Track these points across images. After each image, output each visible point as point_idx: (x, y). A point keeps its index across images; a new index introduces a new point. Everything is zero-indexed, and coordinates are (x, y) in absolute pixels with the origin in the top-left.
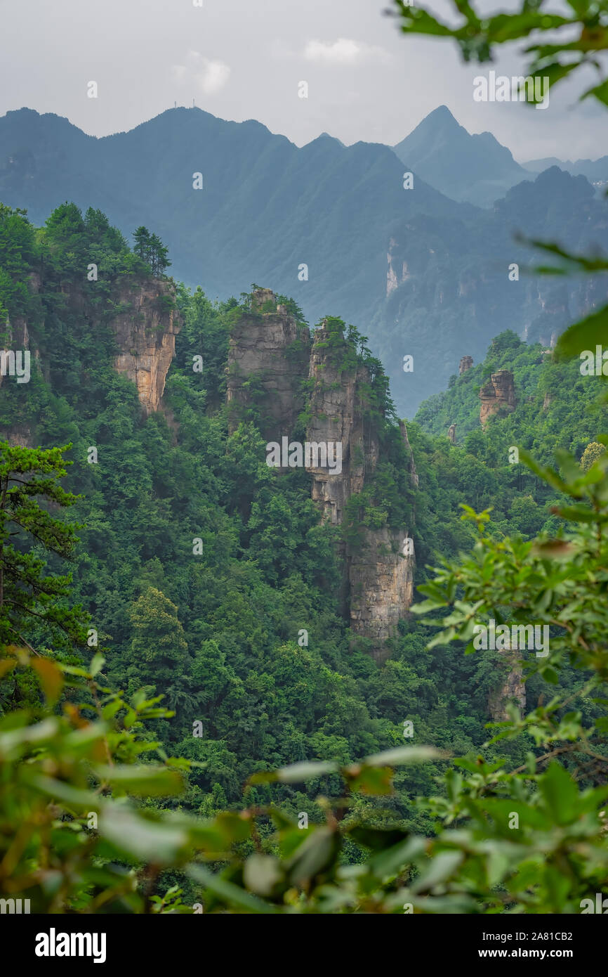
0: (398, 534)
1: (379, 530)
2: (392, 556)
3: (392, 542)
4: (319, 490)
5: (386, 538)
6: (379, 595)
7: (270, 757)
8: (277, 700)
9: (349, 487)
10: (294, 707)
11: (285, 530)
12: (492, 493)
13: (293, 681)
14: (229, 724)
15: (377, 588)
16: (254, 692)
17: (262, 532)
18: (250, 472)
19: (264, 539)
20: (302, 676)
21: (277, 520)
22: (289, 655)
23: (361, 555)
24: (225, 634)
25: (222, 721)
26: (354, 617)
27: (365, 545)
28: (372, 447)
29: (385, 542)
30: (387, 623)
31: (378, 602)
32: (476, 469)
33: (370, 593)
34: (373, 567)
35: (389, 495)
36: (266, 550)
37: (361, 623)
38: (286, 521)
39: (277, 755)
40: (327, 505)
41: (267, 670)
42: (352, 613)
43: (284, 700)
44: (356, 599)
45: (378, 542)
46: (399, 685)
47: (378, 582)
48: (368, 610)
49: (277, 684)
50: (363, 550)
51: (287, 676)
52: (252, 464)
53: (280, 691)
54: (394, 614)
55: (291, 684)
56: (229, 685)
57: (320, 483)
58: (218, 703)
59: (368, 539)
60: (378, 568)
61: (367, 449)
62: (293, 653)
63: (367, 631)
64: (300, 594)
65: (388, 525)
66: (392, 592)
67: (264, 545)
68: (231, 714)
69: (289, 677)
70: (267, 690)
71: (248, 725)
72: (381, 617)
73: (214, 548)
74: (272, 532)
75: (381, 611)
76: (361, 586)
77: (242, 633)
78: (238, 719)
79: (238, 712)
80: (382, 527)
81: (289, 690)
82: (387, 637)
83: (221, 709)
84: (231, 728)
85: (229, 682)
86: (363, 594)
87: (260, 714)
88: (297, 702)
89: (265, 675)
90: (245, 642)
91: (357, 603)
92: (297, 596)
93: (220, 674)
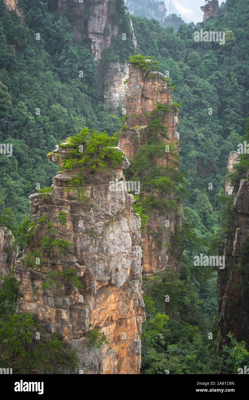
0: (124, 64)
1: (116, 63)
2: (121, 73)
3: (121, 68)
4: (94, 45)
5: (118, 66)
6: (115, 89)
7: (43, 148)
8: (49, 126)
9: (105, 44)
10: (57, 130)
11: (74, 61)
12: (181, 50)
13: (57, 119)
14: (27, 134)
15: (114, 86)
16: (39, 123)
17: (65, 61)
18: (62, 37)
19: (65, 64)
20: (61, 118)
21: (71, 57)
22: (56, 109)
23: (108, 72)
24: (31, 100)
25: (24, 133)
26: (105, 97)
27: (110, 69)
28: (114, 28)
29: (118, 67)
30: (119, 100)
31: (115, 92)
32: (175, 40)
33: (111, 88)
34: (113, 77)
35: (119, 48)
36: (66, 69)
37: (108, 100)
38: (75, 57)
39: (46, 147)
40: (97, 52)
41: (47, 115)
42: (104, 95)
43: (52, 127)
44: (106, 90)
45: (115, 67)
46: (113, 124)
47: (115, 84)
48: (111, 95)
49: (50, 120)
50: (109, 70)
51: (55, 117)
52: (63, 34)
53: (51, 123)
54: (122, 97)
55: (56, 120)
56: (27, 119)
57: (94, 42)
58: (24, 126)
59: (111, 66)
60: (115, 78)
61: (113, 29)
62: (57, 109)
63: (111, 104)
64: (74, 86)
65: (119, 61)
66: (121, 88)
67: (66, 67)
68: (28, 130)
69: (55, 118)
70: (45, 122)
71: (34, 135)
72: (116, 98)
73: (34, 66)
74: (69, 62)
75: (116, 96)
76: (108, 85)
77: (37, 100)
78: (31, 132)
79: (31, 130)
80: (117, 61)
81: (55, 123)
82: (118, 106)
83: (25, 128)
84: (28, 136)
85: (28, 118)
86: (109, 88)
87: (40, 131)
88: (58, 128)
89: (45, 116)
90: (39, 103)
91: (106, 91)
92: (73, 87)
93: (24, 115)
